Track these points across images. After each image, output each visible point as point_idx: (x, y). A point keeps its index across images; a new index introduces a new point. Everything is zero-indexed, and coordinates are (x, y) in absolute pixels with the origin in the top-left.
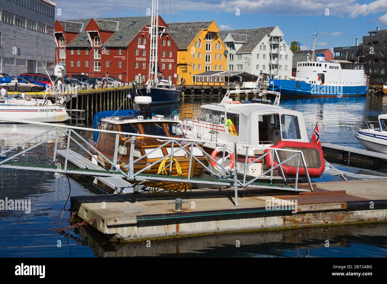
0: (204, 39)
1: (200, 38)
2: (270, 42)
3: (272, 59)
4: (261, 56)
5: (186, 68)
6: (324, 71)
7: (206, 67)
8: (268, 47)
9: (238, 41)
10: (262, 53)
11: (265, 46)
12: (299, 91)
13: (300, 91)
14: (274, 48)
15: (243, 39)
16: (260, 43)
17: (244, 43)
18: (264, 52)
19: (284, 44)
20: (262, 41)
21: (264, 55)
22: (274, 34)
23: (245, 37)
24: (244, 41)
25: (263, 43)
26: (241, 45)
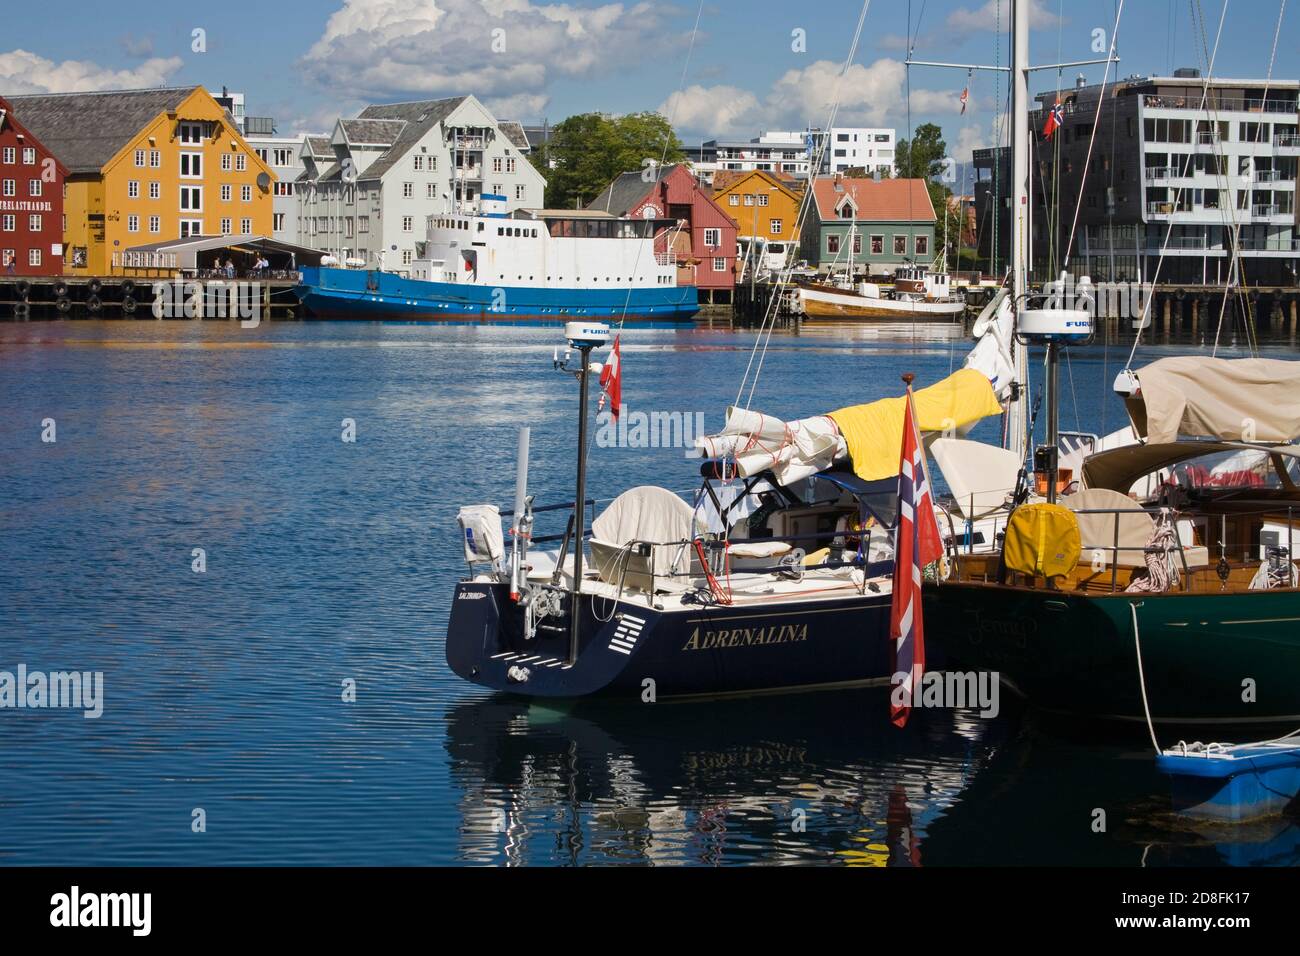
0: (172, 141)
1: (152, 139)
2: (450, 145)
3: (464, 196)
4: (420, 189)
5: (102, 227)
6: (474, 244)
7: (185, 226)
8: (445, 161)
9: (361, 141)
10: (421, 179)
11: (433, 160)
12: (377, 303)
13: (381, 300)
14: (471, 164)
15: (386, 135)
16: (416, 150)
17: (387, 149)
18: (431, 177)
19: (507, 152)
20: (422, 142)
21: (432, 187)
22: (457, 119)
23: (396, 130)
24: (387, 142)
25: (424, 149)
26: (379, 154)
